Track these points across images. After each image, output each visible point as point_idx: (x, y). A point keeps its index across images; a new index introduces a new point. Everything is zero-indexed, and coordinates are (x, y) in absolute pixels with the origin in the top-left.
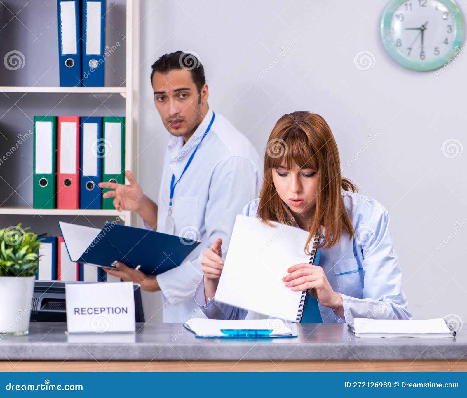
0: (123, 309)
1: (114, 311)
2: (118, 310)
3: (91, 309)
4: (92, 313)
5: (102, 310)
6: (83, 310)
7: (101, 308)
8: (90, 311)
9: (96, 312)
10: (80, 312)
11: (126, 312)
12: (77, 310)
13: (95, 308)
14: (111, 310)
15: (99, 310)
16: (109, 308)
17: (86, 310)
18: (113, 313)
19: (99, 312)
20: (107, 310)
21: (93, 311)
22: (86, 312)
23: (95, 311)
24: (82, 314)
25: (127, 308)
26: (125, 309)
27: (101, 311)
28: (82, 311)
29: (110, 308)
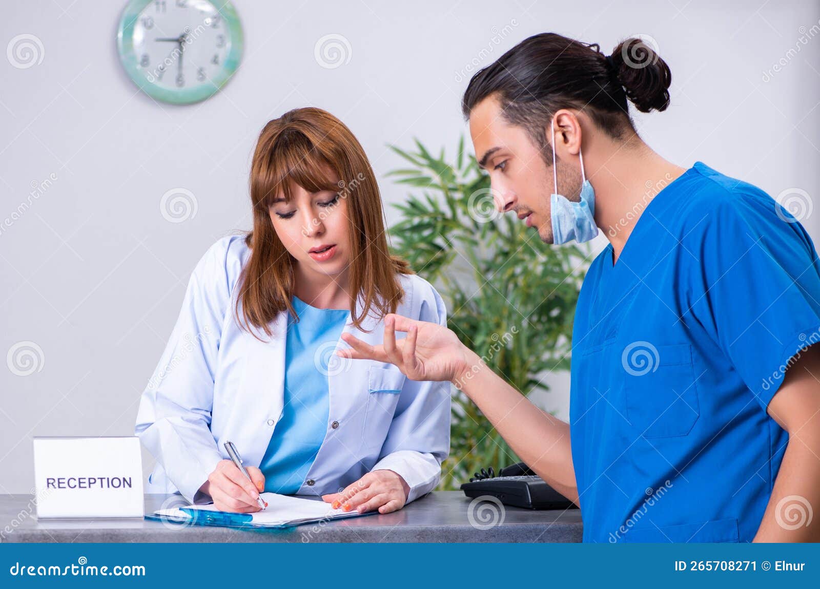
0: (124, 479)
1: (110, 483)
2: (116, 483)
3: (75, 480)
4: (75, 486)
5: (92, 481)
6: (61, 481)
7: (89, 479)
8: (72, 483)
9: (82, 485)
10: (56, 484)
11: (130, 486)
12: (51, 481)
13: (80, 479)
14: (105, 481)
15: (87, 481)
16: (102, 479)
17: (66, 481)
18: (108, 486)
19: (87, 485)
20: (98, 481)
21: (77, 483)
22: (66, 485)
23: (80, 483)
24: (59, 487)
25: (130, 478)
26: (128, 480)
27: (90, 483)
28: (59, 483)
29: (104, 478)
